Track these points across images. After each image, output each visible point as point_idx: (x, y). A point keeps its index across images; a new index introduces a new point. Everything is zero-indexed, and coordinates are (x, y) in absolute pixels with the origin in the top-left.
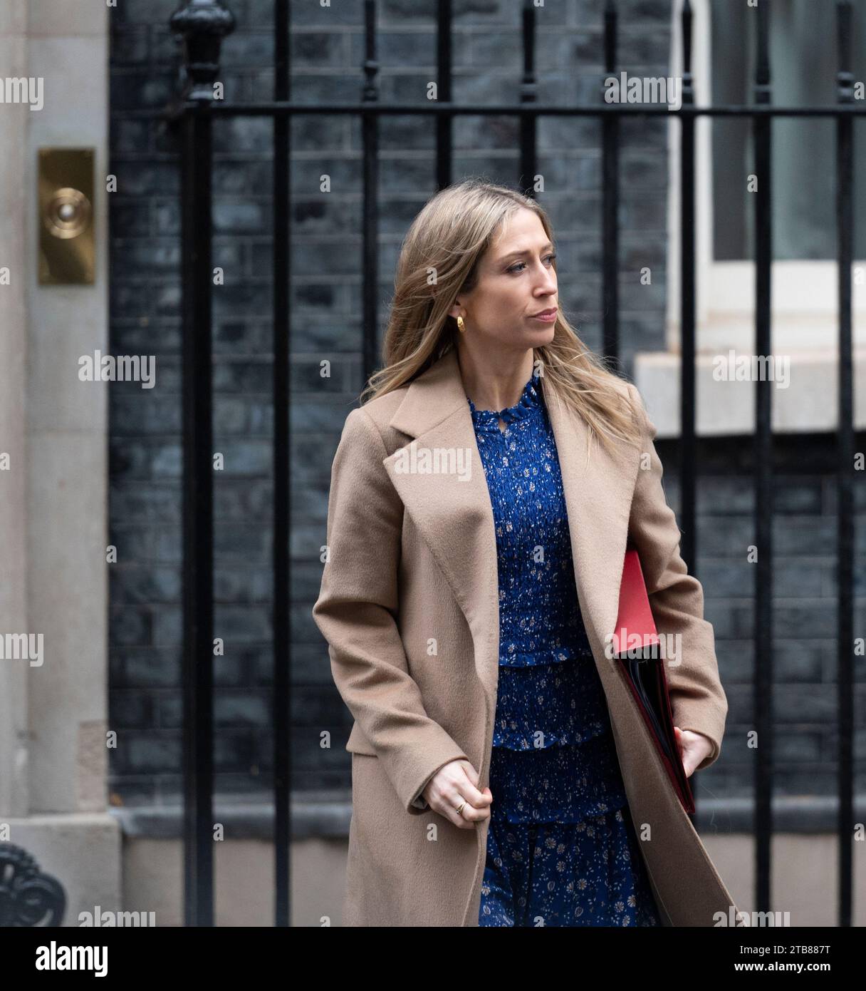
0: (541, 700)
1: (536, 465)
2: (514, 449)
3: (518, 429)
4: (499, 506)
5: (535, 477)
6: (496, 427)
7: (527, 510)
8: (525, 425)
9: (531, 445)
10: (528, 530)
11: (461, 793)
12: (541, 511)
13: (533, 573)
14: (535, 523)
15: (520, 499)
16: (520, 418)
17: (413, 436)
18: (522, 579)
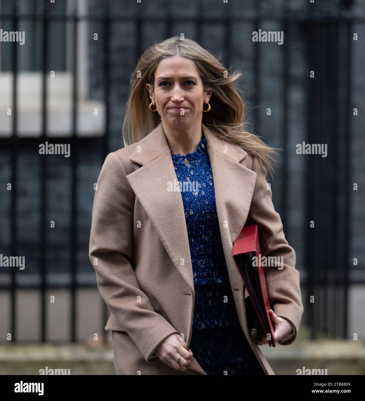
0: (210, 302)
1: (204, 182)
2: (192, 174)
3: (194, 164)
4: (186, 201)
5: (204, 188)
6: (183, 162)
7: (200, 204)
8: (198, 162)
9: (201, 172)
10: (201, 215)
11: (178, 352)
12: (208, 205)
13: (203, 237)
14: (205, 211)
15: (197, 198)
16: (196, 158)
17: (141, 165)
18: (198, 239)
